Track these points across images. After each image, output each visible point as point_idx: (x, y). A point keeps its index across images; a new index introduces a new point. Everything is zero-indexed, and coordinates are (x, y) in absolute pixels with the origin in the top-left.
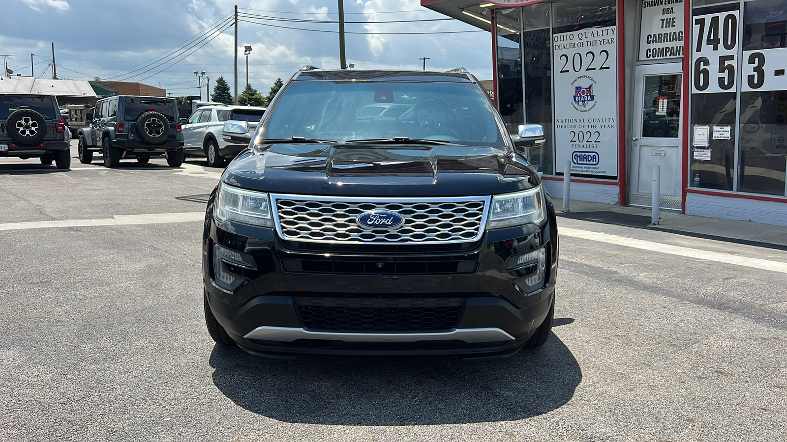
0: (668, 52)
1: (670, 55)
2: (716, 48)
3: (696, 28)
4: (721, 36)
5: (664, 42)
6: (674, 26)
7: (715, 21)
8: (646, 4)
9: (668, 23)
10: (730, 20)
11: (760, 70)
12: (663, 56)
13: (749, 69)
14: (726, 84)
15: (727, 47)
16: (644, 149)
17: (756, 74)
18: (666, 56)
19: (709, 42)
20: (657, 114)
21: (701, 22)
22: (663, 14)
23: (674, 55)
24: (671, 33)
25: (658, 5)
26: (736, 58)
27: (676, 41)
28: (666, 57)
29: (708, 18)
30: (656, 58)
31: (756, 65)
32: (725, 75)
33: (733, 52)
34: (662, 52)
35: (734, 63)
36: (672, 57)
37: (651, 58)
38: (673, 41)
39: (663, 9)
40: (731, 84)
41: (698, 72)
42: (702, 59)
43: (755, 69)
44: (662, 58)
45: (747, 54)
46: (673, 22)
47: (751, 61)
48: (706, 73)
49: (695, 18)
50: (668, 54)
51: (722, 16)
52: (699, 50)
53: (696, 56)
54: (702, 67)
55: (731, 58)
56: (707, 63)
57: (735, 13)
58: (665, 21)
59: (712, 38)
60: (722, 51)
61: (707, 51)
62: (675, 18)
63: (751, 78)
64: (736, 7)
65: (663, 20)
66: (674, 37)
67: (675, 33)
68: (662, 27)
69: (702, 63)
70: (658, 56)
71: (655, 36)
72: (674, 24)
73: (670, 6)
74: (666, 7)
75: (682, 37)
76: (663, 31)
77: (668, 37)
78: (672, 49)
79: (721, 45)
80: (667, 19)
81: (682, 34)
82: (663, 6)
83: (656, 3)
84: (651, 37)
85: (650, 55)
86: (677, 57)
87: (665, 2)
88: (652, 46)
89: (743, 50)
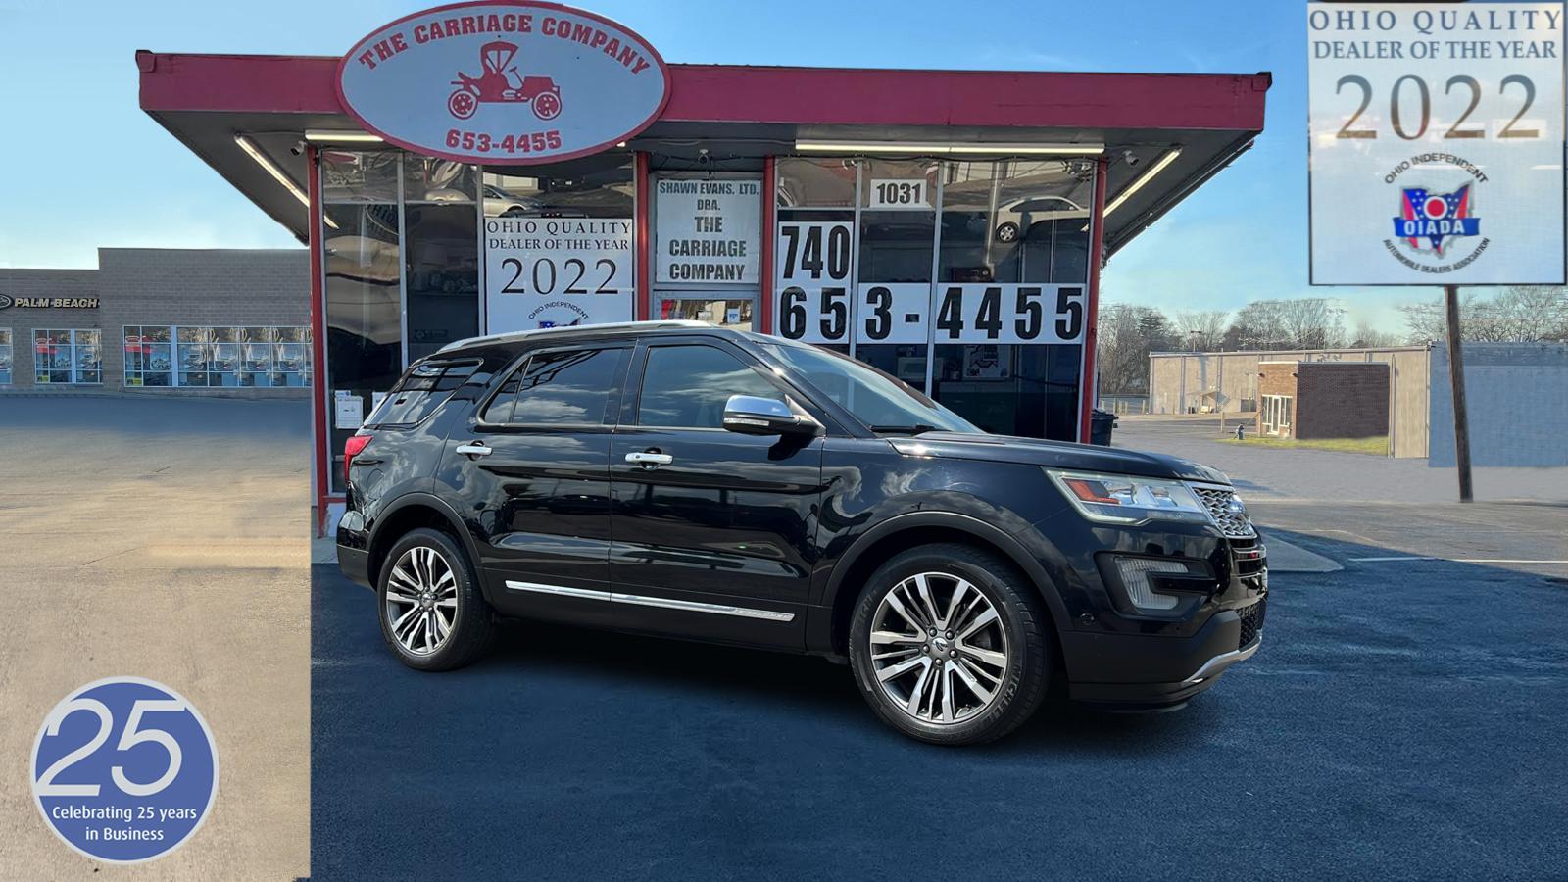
0: (713, 271)
1: (716, 278)
2: (816, 275)
3: (784, 242)
4: (824, 257)
5: (703, 254)
6: (721, 231)
7: (815, 234)
8: (666, 187)
9: (709, 224)
10: (839, 235)
11: (884, 313)
12: (703, 278)
13: (868, 311)
14: (833, 330)
15: (835, 275)
17: (878, 319)
18: (708, 278)
19: (805, 265)
21: (793, 233)
22: (699, 208)
23: (722, 278)
24: (715, 242)
25: (688, 192)
26: (848, 292)
27: (725, 255)
28: (708, 281)
29: (804, 228)
30: (690, 280)
31: (879, 305)
32: (832, 316)
33: (843, 283)
34: (698, 271)
35: (844, 300)
36: (719, 281)
37: (681, 279)
38: (719, 255)
39: (699, 201)
40: (840, 331)
41: (786, 309)
42: (794, 291)
43: (877, 312)
44: (699, 281)
45: (866, 287)
46: (718, 224)
47: (871, 298)
48: (801, 313)
49: (783, 224)
50: (712, 275)
51: (827, 227)
52: (788, 274)
53: (781, 286)
54: (794, 302)
55: (841, 292)
56: (801, 296)
57: (848, 225)
58: (703, 221)
59: (810, 259)
60: (827, 281)
61: (802, 278)
62: (721, 218)
63: (870, 324)
64: (849, 216)
65: (699, 219)
66: (720, 249)
67: (722, 243)
68: (699, 230)
69: (793, 297)
70: (693, 278)
71: (685, 243)
72: (721, 228)
73: (711, 197)
74: (704, 197)
75: (735, 250)
76: (701, 237)
77: (711, 248)
78: (720, 267)
79: (825, 272)
80: (706, 218)
81: (736, 245)
82: (699, 196)
83: (685, 190)
84: (678, 245)
85: (677, 275)
86: (729, 281)
87: (702, 188)
88: (681, 260)
89: (859, 282)
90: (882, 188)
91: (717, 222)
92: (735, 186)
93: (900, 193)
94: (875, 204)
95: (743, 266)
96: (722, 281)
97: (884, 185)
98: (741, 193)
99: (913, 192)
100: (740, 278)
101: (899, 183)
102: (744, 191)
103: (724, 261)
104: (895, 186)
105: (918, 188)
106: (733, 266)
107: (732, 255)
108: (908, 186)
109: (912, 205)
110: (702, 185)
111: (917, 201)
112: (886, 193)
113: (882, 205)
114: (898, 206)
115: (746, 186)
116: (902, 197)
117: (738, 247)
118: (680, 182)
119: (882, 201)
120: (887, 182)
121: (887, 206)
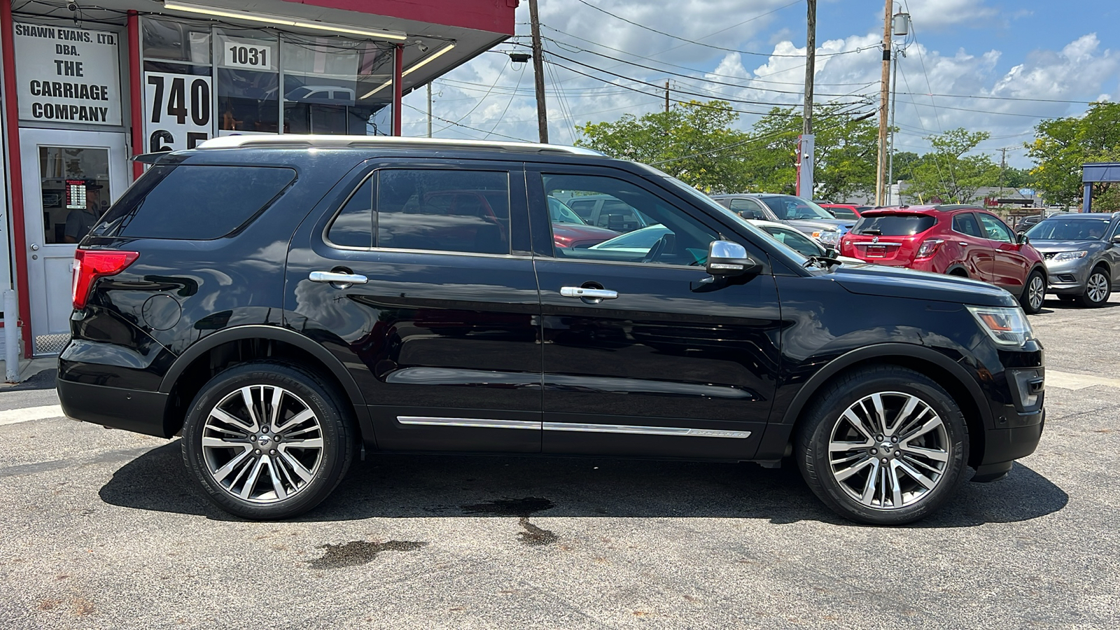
0: (77, 112)
1: (81, 119)
2: (181, 121)
3: (151, 90)
4: (188, 105)
5: (66, 96)
6: (81, 75)
7: (179, 85)
8: (22, 29)
9: (69, 68)
10: (200, 87)
12: (67, 118)
15: (198, 122)
16: (50, 263)
18: (72, 118)
19: (171, 111)
20: (68, 207)
21: (159, 82)
22: (58, 52)
23: (86, 119)
24: (76, 85)
25: (45, 36)
27: (87, 98)
28: (73, 121)
29: (169, 79)
30: (54, 119)
33: (205, 129)
34: (62, 111)
36: (84, 121)
37: (43, 118)
38: (82, 97)
39: (57, 46)
42: (162, 134)
44: (64, 120)
46: (79, 69)
49: (148, 74)
50: (77, 116)
51: (189, 79)
52: (156, 119)
53: (150, 128)
54: (163, 144)
55: (203, 137)
56: (169, 139)
57: (207, 79)
58: (63, 65)
59: (175, 106)
60: (191, 126)
61: (168, 122)
62: (81, 63)
64: (208, 71)
65: (59, 63)
66: (84, 92)
67: (84, 87)
68: (59, 73)
69: (162, 139)
70: (57, 117)
71: (46, 83)
72: (81, 72)
73: (70, 43)
74: (63, 42)
75: (97, 94)
76: (63, 79)
77: (73, 90)
78: (83, 108)
79: (189, 118)
80: (66, 62)
81: (97, 89)
82: (57, 41)
83: (42, 33)
84: (39, 86)
85: (41, 113)
86: (94, 122)
87: (60, 34)
88: (43, 100)
89: (219, 129)
90: (234, 49)
91: (77, 67)
92: (93, 35)
93: (250, 55)
94: (229, 62)
95: (106, 109)
96: (87, 122)
97: (235, 47)
98: (99, 42)
99: (260, 56)
100: (104, 120)
101: (248, 47)
102: (101, 40)
103: (89, 103)
104: (245, 49)
105: (263, 52)
106: (96, 109)
107: (94, 99)
108: (256, 50)
109: (259, 66)
110: (59, 31)
111: (264, 64)
112: (238, 55)
113: (235, 64)
114: (248, 66)
115: (104, 36)
116: (251, 59)
117: (100, 92)
118: (36, 26)
119: (235, 61)
120: (239, 46)
121: (238, 65)
